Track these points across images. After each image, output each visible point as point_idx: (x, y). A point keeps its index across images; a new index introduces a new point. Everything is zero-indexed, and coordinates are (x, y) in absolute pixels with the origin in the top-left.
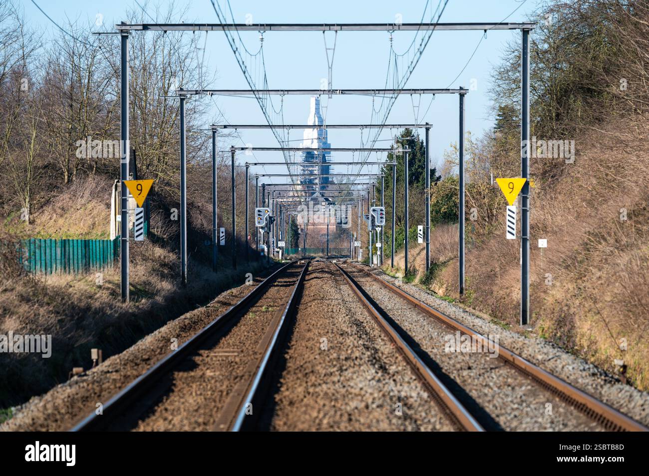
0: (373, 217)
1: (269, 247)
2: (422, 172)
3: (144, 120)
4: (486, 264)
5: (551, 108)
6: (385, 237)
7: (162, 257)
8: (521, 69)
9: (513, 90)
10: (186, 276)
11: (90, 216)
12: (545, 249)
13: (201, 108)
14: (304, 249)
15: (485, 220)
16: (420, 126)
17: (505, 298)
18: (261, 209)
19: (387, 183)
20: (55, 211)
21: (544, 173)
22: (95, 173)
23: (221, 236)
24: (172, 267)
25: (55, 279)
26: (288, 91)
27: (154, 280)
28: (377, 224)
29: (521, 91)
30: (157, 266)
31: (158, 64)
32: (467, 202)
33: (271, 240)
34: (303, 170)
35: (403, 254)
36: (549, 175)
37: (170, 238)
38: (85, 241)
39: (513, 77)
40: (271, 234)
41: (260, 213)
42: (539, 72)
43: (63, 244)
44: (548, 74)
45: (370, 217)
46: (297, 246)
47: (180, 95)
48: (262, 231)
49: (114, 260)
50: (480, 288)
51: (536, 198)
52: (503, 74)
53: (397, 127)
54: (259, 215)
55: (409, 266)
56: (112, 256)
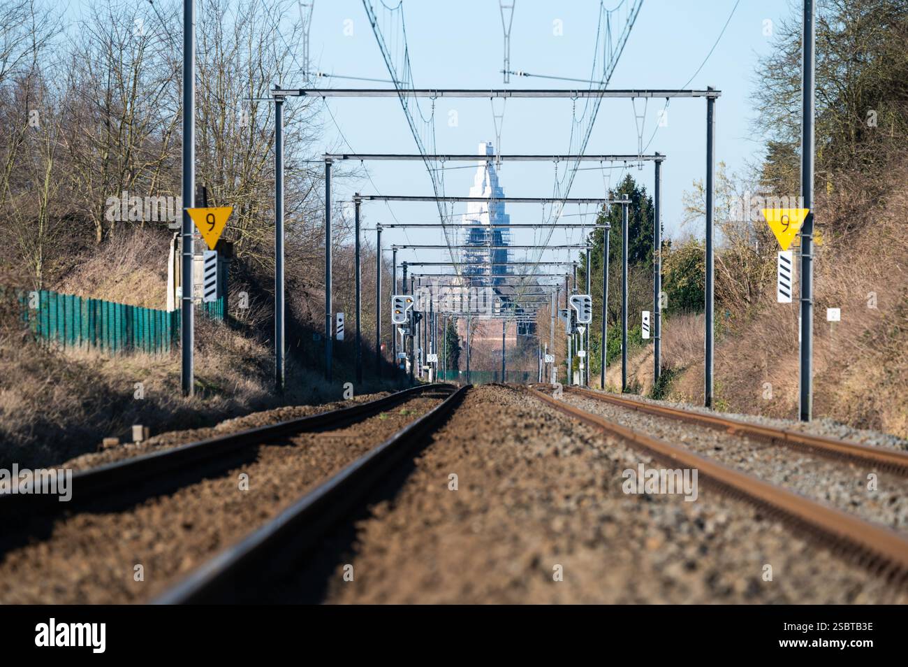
0: (574, 312)
1: (412, 361)
2: (650, 246)
3: (221, 149)
4: (746, 357)
5: (849, 123)
6: (592, 343)
7: (246, 349)
8: (802, 61)
9: (789, 93)
10: (283, 376)
11: (135, 292)
12: (836, 324)
13: (308, 133)
14: (468, 374)
15: (746, 299)
16: (646, 158)
17: (775, 404)
18: (401, 297)
19: (596, 263)
20: (82, 285)
21: (837, 222)
22: (144, 227)
23: (338, 325)
24: (261, 364)
25: (80, 353)
26: (442, 91)
27: (233, 376)
28: (579, 321)
29: (802, 97)
30: (239, 361)
31: (242, 64)
32: (717, 271)
33: (416, 351)
34: (468, 256)
35: (619, 366)
36: (845, 225)
37: (260, 326)
38: (127, 306)
39: (791, 75)
40: (416, 338)
41: (400, 304)
42: (830, 66)
43: (92, 306)
44: (845, 70)
45: (569, 313)
46: (456, 367)
47: (276, 97)
48: (402, 332)
49: (172, 343)
50: (737, 395)
51: (824, 260)
52: (774, 70)
53: (611, 158)
54: (398, 306)
55: (627, 382)
56: (169, 337)
